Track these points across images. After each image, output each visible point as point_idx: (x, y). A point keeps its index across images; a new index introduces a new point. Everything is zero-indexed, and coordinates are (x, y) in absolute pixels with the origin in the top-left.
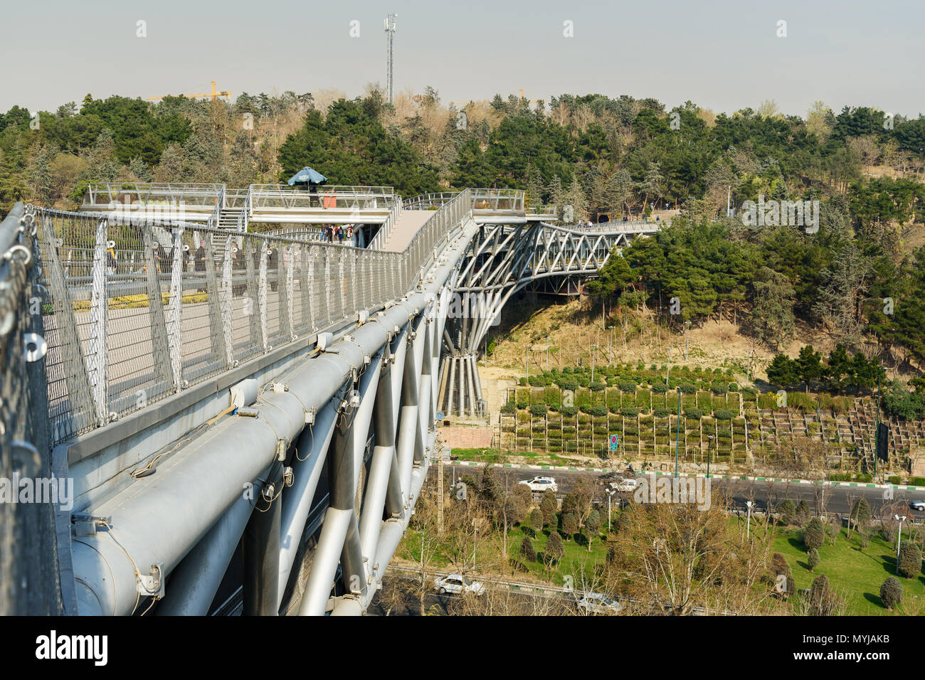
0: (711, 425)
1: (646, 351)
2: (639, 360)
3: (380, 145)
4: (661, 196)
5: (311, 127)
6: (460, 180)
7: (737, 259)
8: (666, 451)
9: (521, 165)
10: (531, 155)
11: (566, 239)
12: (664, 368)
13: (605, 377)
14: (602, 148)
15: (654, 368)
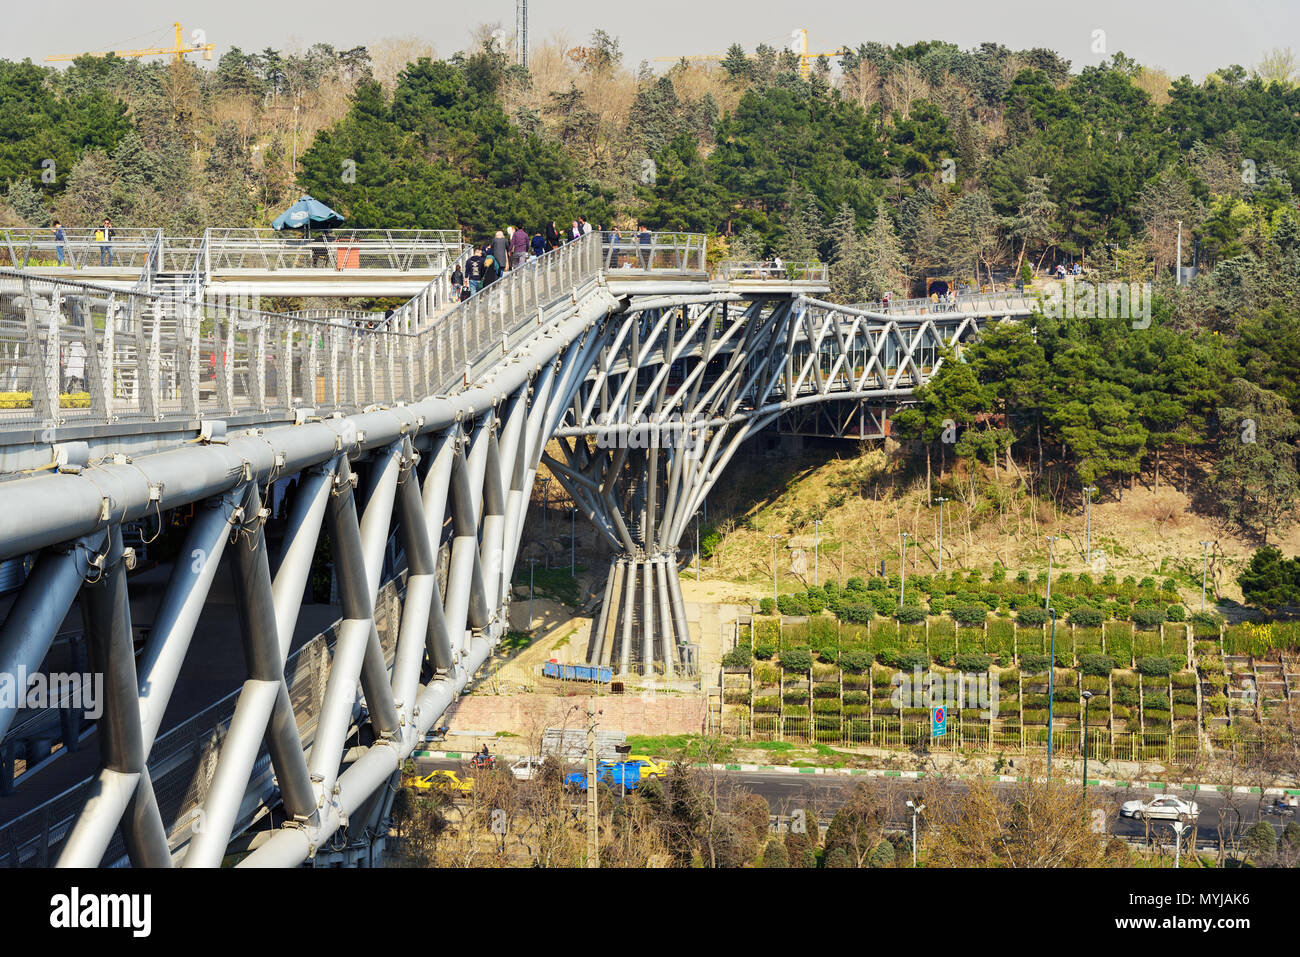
0: (1130, 687)
1: (1008, 546)
2: (996, 564)
3: (499, 149)
4: (1052, 242)
5: (363, 114)
6: (656, 215)
7: (1185, 364)
8: (1041, 739)
9: (779, 185)
10: (798, 164)
11: (855, 328)
12: (1043, 578)
13: (928, 597)
14: (939, 148)
15: (1022, 579)
